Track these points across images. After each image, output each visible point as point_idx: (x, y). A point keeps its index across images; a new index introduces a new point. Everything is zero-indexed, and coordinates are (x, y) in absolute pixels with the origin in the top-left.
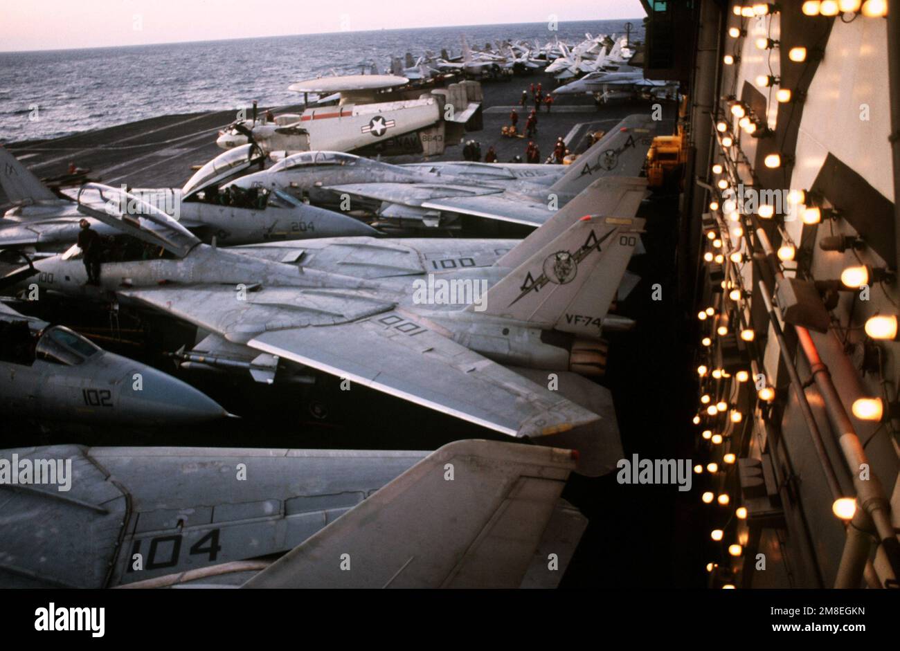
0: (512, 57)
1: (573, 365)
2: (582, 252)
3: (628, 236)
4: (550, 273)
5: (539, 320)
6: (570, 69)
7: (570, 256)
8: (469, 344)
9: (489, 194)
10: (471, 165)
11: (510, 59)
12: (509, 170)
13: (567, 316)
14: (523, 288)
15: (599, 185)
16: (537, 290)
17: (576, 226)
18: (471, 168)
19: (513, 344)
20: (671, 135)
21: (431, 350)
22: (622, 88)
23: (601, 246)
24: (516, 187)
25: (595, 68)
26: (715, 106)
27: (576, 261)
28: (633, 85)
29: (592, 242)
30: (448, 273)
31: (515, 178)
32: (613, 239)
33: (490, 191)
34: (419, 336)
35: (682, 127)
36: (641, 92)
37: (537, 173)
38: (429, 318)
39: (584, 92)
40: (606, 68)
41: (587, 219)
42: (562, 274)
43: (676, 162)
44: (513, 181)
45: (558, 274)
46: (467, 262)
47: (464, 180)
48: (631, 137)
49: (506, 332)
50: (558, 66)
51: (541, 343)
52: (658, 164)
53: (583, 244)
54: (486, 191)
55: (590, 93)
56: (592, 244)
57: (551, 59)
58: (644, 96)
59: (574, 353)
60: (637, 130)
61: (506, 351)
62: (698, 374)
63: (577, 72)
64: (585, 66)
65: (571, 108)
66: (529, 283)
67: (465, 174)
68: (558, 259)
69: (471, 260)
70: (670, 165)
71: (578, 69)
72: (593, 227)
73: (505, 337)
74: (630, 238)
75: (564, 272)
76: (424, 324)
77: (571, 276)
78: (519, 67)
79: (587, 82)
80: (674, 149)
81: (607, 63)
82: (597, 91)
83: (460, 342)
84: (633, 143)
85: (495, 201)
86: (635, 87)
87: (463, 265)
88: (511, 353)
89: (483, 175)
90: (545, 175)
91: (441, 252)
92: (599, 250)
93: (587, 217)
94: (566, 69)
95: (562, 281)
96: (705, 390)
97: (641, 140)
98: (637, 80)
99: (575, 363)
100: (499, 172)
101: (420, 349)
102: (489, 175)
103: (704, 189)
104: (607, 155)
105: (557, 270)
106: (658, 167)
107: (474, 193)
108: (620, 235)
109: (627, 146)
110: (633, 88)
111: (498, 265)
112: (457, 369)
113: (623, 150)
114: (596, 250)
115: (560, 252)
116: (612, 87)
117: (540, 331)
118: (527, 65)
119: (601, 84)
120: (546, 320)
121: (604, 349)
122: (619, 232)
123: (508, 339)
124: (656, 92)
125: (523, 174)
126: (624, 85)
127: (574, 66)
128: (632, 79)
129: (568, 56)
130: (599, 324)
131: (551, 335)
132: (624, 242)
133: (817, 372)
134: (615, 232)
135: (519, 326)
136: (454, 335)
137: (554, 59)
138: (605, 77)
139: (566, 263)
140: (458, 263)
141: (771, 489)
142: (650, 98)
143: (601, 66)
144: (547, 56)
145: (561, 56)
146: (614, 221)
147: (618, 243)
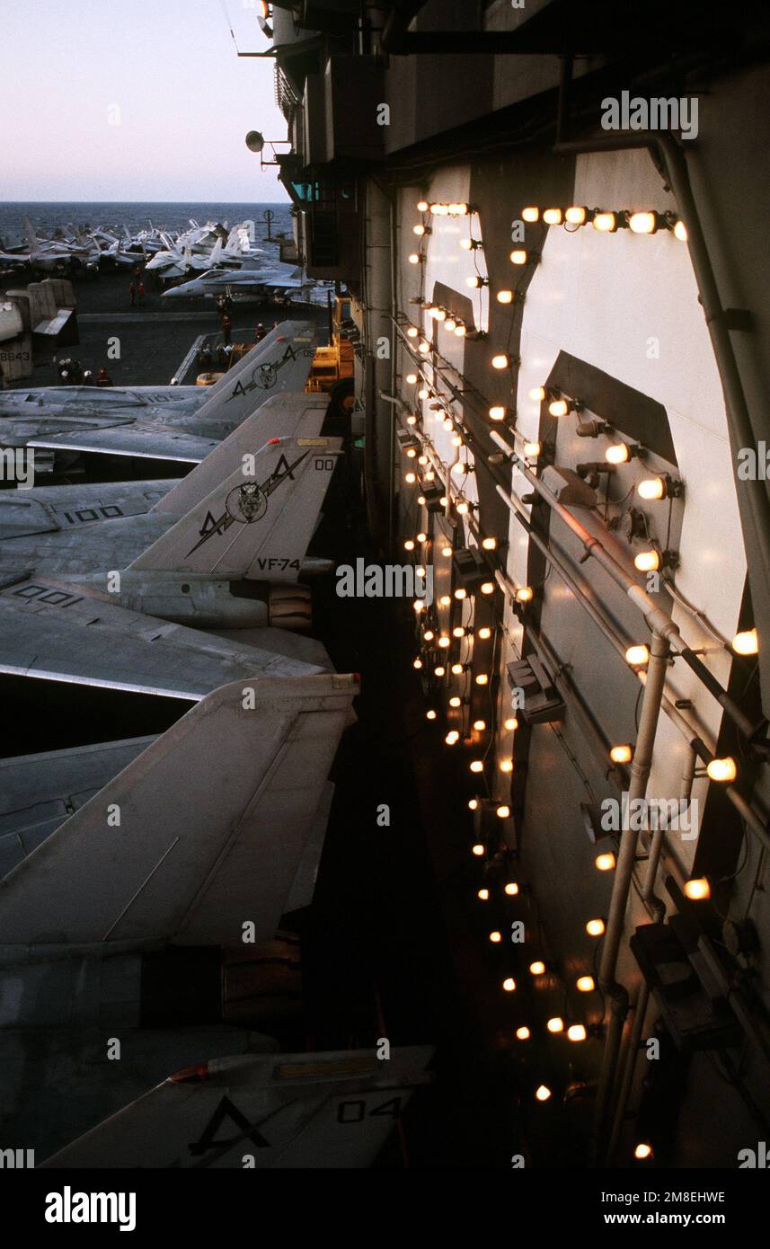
0: (96, 248)
1: (274, 619)
2: (272, 482)
3: (325, 458)
4: (235, 511)
5: (225, 570)
6: (178, 265)
7: (258, 488)
8: (142, 608)
9: (115, 426)
10: (82, 390)
11: (94, 251)
12: (134, 394)
13: (259, 560)
14: (202, 533)
15: (274, 403)
16: (220, 534)
17: (263, 452)
18: (82, 394)
19: (197, 602)
20: (326, 345)
21: (96, 621)
22: (249, 290)
23: (294, 472)
24: (147, 415)
25: (210, 265)
26: (393, 309)
27: (266, 494)
28: (263, 285)
29: (283, 469)
30: (90, 527)
31: (145, 405)
32: (307, 464)
33: (115, 421)
34: (75, 607)
35: (339, 335)
36: (273, 295)
37: (171, 397)
38: (83, 584)
39: (203, 296)
40: (223, 265)
41: (274, 443)
42: (250, 510)
43: (336, 377)
44: (142, 408)
45: (244, 511)
46: (111, 512)
47: (77, 410)
48: (289, 348)
49: (186, 588)
50: (161, 261)
51: (232, 597)
52: (315, 381)
53: (273, 472)
54: (111, 422)
55: (210, 295)
56: (283, 472)
57: (148, 252)
58: (276, 299)
59: (273, 604)
60: (295, 340)
61: (191, 612)
62: (414, 610)
63: (188, 269)
64: (197, 261)
65: (187, 316)
66: (210, 526)
67: (75, 401)
68: (244, 493)
69: (116, 508)
70: (328, 381)
71: (188, 265)
72: (283, 451)
73: (185, 595)
74: (326, 461)
75: (252, 507)
76: (77, 591)
77: (259, 513)
78: (106, 261)
79: (205, 282)
80: (332, 363)
81: (224, 259)
82: (219, 294)
83: (131, 607)
84: (293, 354)
85: (126, 434)
86: (265, 289)
87: (107, 516)
88: (197, 613)
89: (100, 401)
90: (183, 399)
91: (74, 502)
92: (292, 478)
93: (274, 439)
94: (172, 265)
95: (250, 519)
96: (425, 626)
97: (301, 351)
98: (267, 280)
99: (276, 616)
100: (121, 398)
101: (83, 622)
102: (109, 401)
103: (390, 403)
104: (263, 370)
105: (243, 506)
106: (315, 385)
107: (96, 425)
108: (315, 458)
109: (285, 358)
110: (262, 289)
111: (155, 511)
112: (138, 639)
113: (282, 364)
114: (288, 477)
115: (245, 484)
116: (239, 289)
117: (228, 583)
118: (118, 259)
119: (223, 285)
120: (233, 568)
121: (307, 595)
122: (313, 455)
123: (190, 597)
124: (292, 294)
125: (153, 399)
126: (251, 285)
127: (184, 261)
128: (261, 279)
129: (173, 248)
130: (298, 567)
131: (242, 586)
132: (320, 466)
133: (592, 545)
134: (309, 455)
135: (201, 580)
136: (121, 599)
137: (153, 253)
138: (227, 275)
139: (254, 496)
140: (99, 513)
141: (545, 684)
142: (285, 301)
143: (218, 262)
144: (144, 248)
145: (164, 249)
146: (308, 442)
147: (314, 467)
